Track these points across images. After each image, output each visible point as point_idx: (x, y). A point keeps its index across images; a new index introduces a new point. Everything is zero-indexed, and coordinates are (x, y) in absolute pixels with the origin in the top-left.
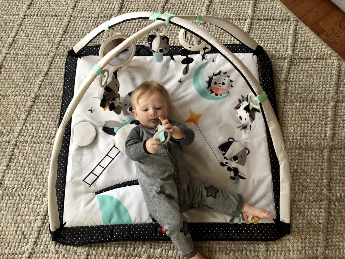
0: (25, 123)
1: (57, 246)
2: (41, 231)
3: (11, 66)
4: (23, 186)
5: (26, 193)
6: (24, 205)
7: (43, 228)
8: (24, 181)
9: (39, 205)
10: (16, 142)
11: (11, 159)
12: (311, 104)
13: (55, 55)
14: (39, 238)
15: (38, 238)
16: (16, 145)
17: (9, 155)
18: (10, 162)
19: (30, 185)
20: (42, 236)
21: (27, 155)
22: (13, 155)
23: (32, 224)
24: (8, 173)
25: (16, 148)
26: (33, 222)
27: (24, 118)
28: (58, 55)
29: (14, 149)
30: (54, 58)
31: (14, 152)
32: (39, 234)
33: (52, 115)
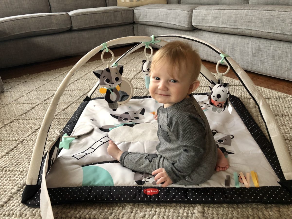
0: (35, 131)
1: (23, 209)
2: (13, 197)
3: (40, 108)
4: (13, 165)
5: (13, 169)
6: (6, 178)
7: (16, 195)
8: (16, 162)
9: (21, 178)
10: (23, 140)
11: (13, 149)
12: (283, 117)
13: (73, 103)
14: (8, 203)
15: (6, 202)
16: (21, 142)
17: (12, 147)
18: (11, 151)
19: (20, 164)
20: (11, 202)
21: (28, 148)
22: (16, 147)
23: (6, 192)
24: (5, 157)
25: (21, 144)
26: (8, 190)
27: (36, 128)
28: (76, 103)
29: (19, 144)
30: (72, 104)
31: (18, 146)
32: (9, 200)
33: (60, 127)
